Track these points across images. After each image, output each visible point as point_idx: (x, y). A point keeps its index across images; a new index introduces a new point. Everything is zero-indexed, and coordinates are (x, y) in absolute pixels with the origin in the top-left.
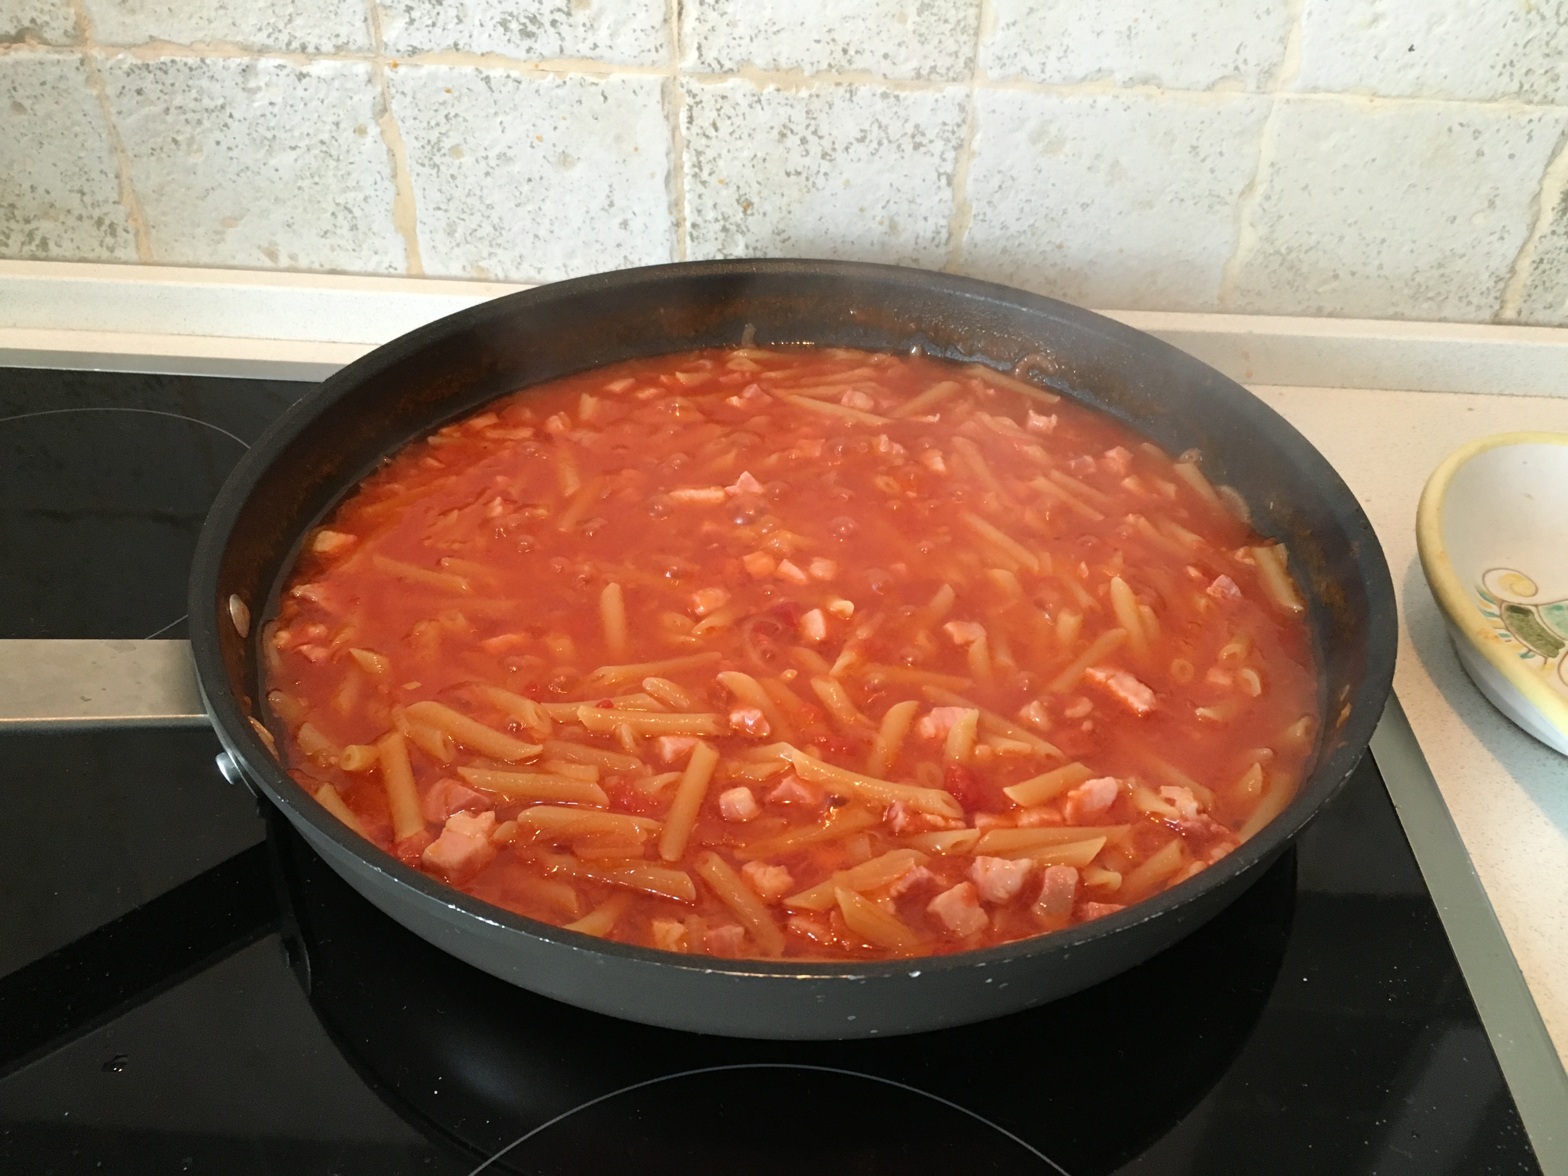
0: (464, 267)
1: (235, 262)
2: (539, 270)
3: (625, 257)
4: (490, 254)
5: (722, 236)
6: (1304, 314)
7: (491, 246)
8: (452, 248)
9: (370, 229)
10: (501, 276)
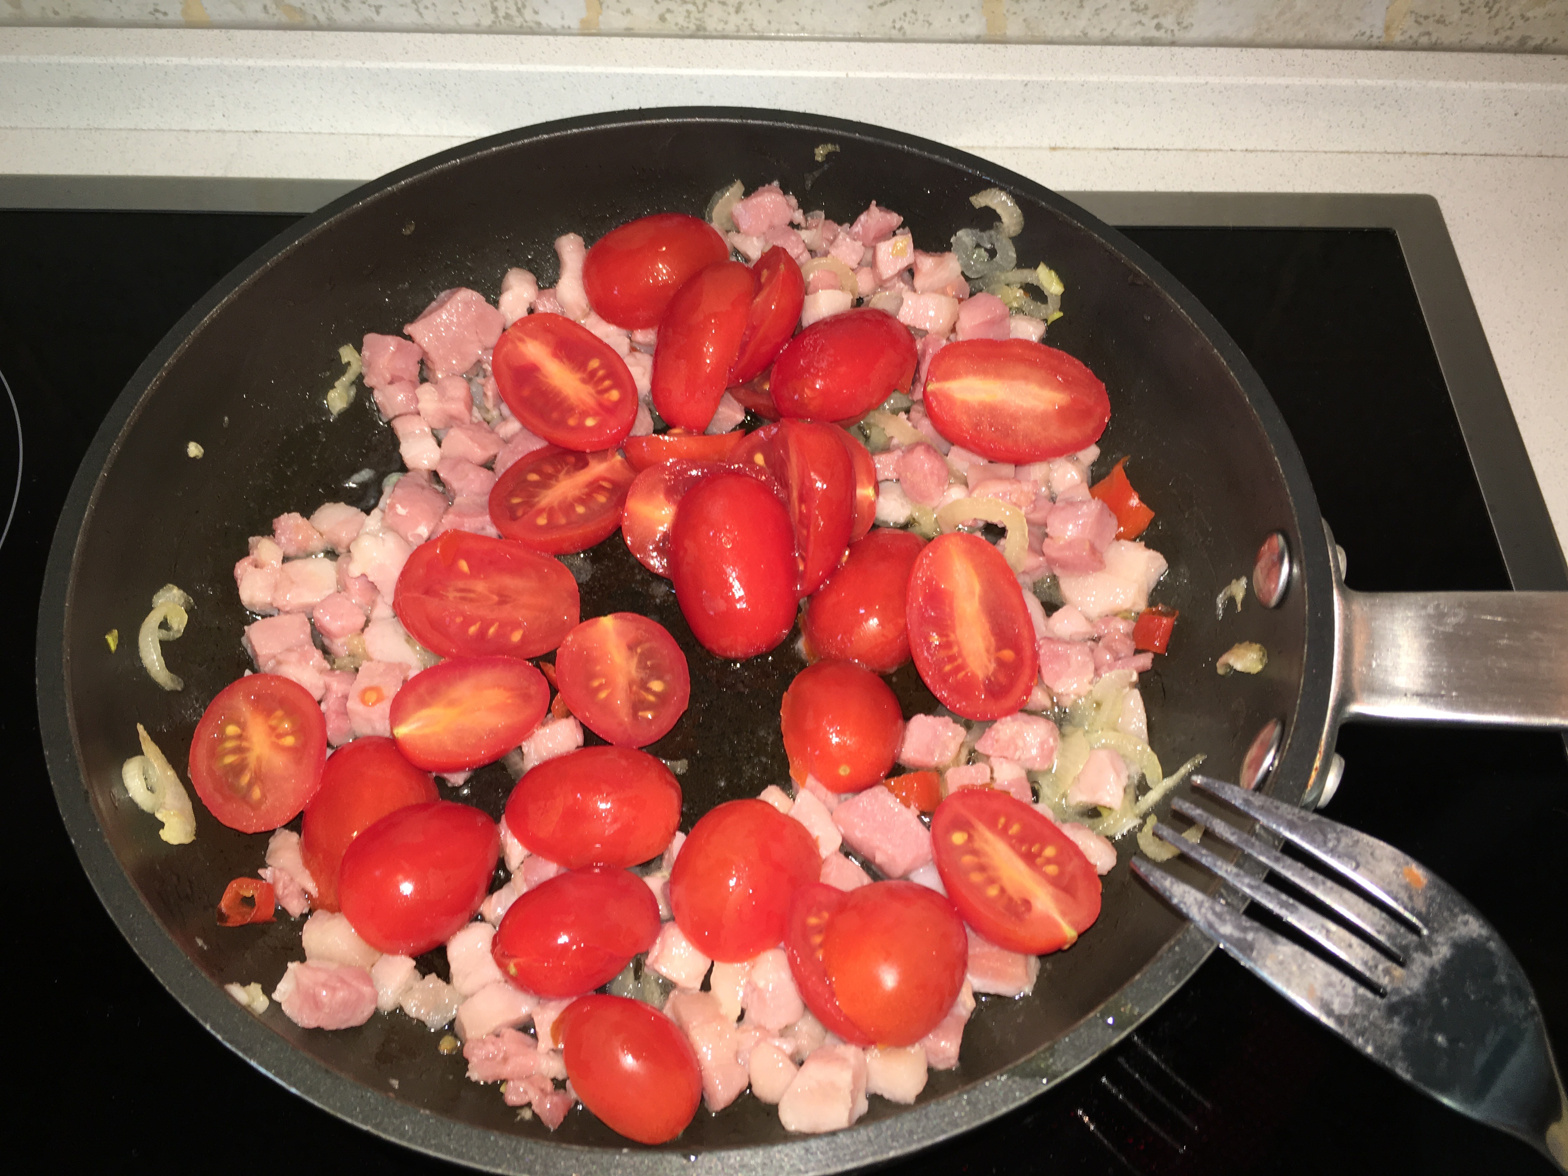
0: (265, 7)
6: (1502, 49)
10: (322, 18)
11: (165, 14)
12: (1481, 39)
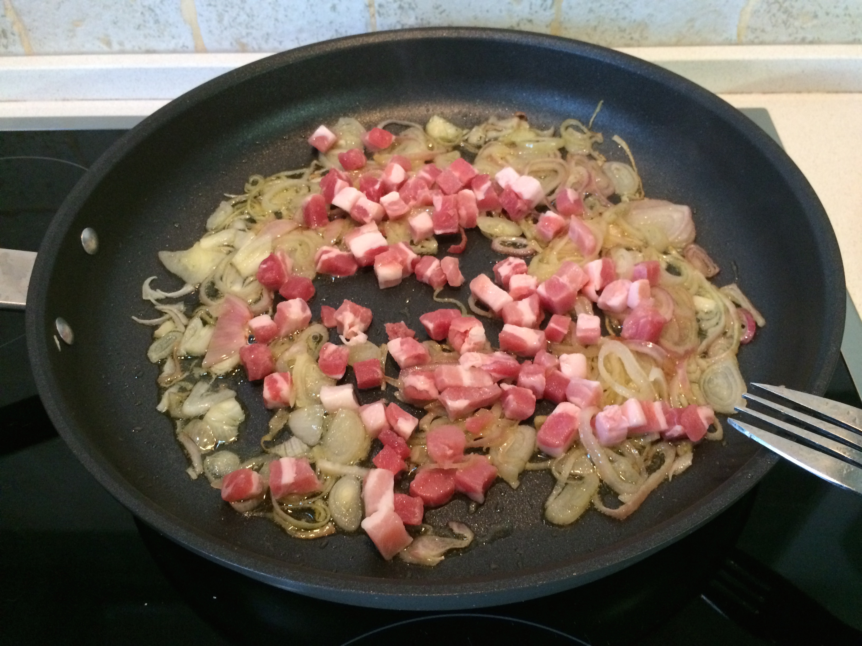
0: (231, 44)
1: (84, 50)
2: (281, 43)
3: (336, 31)
4: (248, 34)
5: (399, 12)
6: (793, 43)
7: (247, 27)
8: (222, 31)
9: (167, 22)
10: (256, 47)
11: (187, 47)
12: (784, 39)
